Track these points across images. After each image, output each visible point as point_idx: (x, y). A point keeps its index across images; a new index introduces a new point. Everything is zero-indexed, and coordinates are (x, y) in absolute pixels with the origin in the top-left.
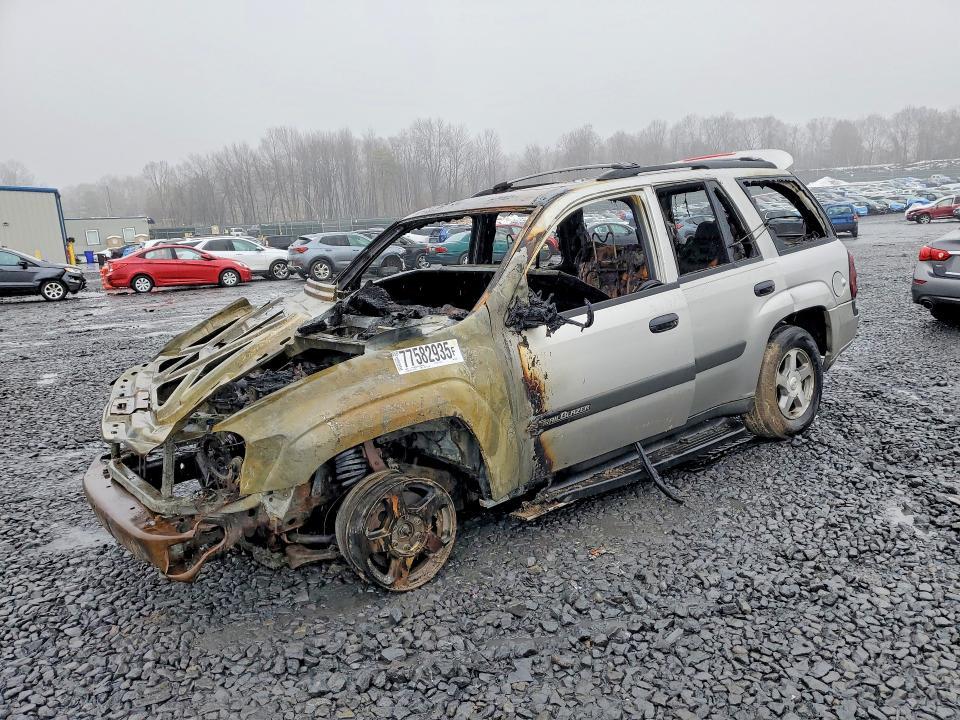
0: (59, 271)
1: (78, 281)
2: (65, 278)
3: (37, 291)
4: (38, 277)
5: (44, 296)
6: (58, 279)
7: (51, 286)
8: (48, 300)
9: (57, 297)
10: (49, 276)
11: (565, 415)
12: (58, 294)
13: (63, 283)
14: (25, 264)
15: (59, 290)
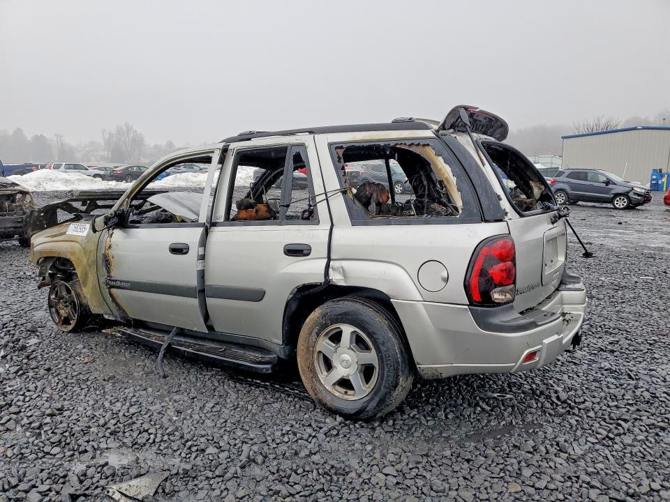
0: (627, 189)
1: (639, 198)
2: (631, 195)
3: (611, 201)
4: (613, 192)
5: (614, 206)
6: (626, 195)
7: (620, 199)
8: (615, 208)
9: (622, 206)
10: (620, 192)
11: (118, 284)
12: (623, 205)
13: (629, 198)
14: (608, 182)
15: (625, 202)
